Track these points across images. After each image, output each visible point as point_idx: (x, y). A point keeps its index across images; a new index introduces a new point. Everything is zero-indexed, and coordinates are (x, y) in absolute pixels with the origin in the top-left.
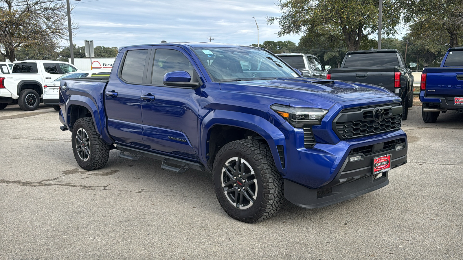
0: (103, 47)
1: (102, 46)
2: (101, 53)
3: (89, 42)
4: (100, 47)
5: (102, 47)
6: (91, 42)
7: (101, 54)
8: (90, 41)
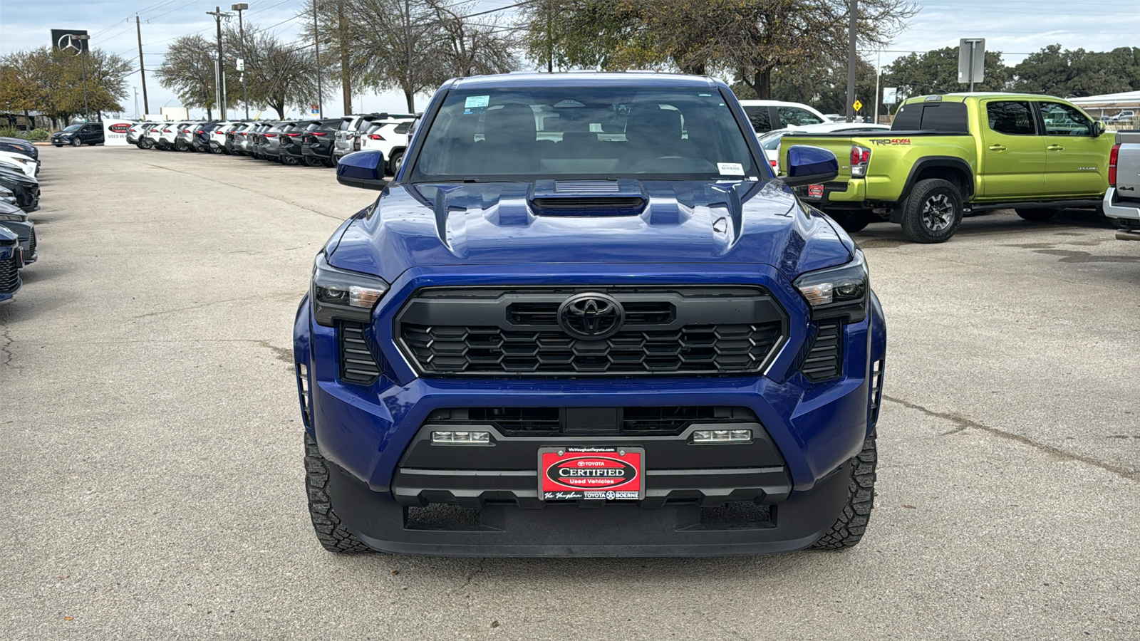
0: (1134, 48)
1: (1131, 47)
2: (1126, 66)
3: (972, 43)
4: (1126, 49)
5: (1132, 50)
6: (977, 42)
7: (1125, 68)
8: (975, 41)
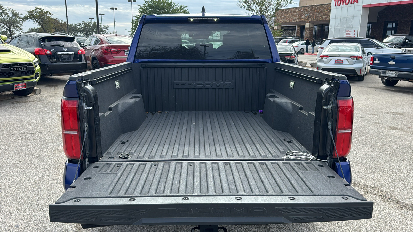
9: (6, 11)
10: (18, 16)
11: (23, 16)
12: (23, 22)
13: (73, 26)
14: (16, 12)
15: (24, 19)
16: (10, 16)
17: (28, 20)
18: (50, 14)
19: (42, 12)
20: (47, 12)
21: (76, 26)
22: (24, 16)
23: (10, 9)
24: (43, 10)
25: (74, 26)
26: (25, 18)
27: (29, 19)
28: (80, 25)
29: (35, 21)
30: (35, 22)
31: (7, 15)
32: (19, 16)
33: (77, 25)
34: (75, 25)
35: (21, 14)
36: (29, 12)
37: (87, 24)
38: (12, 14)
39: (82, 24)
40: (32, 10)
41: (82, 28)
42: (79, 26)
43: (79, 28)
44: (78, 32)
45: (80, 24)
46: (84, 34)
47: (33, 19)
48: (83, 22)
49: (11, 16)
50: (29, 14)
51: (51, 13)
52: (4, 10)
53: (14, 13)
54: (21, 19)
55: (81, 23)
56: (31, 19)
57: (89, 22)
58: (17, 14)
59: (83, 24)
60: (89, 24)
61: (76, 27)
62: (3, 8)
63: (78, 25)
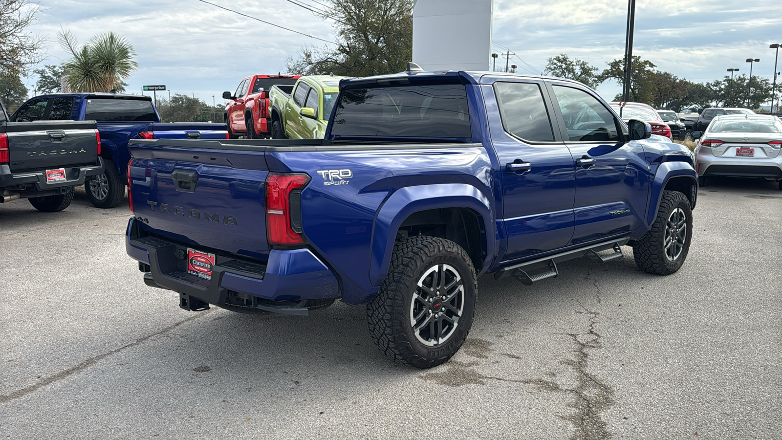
9: (573, 65)
10: (591, 73)
11: (599, 73)
12: (598, 84)
13: (703, 86)
14: (588, 67)
15: (601, 78)
16: (577, 74)
17: (607, 79)
18: (652, 65)
19: (637, 62)
20: (646, 62)
21: (710, 87)
22: (603, 73)
23: (578, 62)
24: (638, 59)
25: (705, 86)
26: (602, 76)
27: (609, 78)
28: (720, 84)
29: (620, 80)
30: (619, 83)
31: (573, 72)
32: (593, 72)
33: (712, 84)
34: (708, 84)
35: (597, 69)
36: (611, 63)
37: (735, 81)
38: (581, 70)
39: (723, 82)
40: (618, 61)
41: (721, 90)
42: (716, 86)
43: (716, 91)
44: (713, 98)
45: (718, 82)
46: (725, 103)
47: (617, 76)
48: (726, 77)
49: (579, 74)
50: (611, 69)
51: (654, 64)
52: (570, 64)
53: (584, 68)
54: (596, 79)
55: (721, 79)
56: (613, 78)
57: (740, 77)
58: (590, 69)
59: (726, 83)
60: (739, 81)
61: (709, 89)
62: (568, 60)
63: (714, 86)
